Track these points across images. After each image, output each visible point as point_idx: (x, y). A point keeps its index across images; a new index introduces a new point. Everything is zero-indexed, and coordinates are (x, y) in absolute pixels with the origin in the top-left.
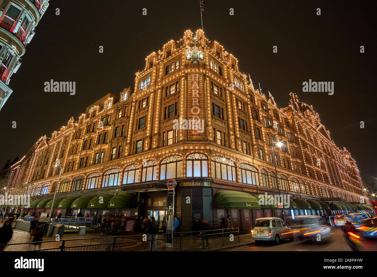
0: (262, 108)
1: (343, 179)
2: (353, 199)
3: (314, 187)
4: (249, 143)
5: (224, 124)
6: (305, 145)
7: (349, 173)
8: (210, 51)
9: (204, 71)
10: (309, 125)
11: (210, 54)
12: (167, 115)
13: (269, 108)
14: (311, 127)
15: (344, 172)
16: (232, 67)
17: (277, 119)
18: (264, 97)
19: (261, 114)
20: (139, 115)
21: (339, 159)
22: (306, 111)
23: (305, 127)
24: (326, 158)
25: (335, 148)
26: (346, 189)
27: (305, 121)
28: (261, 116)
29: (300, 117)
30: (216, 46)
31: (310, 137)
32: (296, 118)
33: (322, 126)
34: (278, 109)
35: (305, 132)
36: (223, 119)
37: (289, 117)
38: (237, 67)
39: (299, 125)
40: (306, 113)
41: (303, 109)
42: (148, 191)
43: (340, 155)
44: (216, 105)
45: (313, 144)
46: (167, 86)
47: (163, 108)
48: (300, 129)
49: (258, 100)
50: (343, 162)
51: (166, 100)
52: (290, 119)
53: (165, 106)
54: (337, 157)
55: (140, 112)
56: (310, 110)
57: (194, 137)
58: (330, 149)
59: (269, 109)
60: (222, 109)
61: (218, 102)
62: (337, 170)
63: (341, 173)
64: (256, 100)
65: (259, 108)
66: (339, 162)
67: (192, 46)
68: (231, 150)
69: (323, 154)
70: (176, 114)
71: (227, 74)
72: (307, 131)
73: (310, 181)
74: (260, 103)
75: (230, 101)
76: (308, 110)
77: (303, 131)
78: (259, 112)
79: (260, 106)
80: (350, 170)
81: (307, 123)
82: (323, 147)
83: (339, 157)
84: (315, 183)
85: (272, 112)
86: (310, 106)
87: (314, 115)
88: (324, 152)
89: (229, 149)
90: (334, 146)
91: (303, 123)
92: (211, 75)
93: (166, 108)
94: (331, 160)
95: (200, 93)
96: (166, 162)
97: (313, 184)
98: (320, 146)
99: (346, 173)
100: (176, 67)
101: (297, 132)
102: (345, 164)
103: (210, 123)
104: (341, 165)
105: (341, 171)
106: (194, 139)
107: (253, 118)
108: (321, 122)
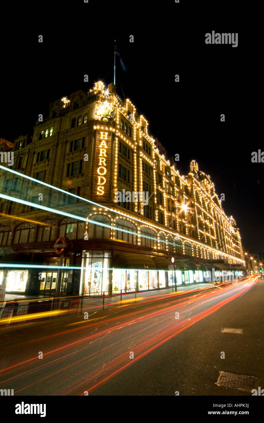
0: (166, 174)
1: (227, 244)
2: (233, 262)
3: (203, 251)
4: (151, 208)
5: (129, 187)
6: (200, 212)
7: (232, 239)
8: (121, 110)
9: (114, 130)
10: (205, 194)
11: (121, 112)
12: (70, 172)
13: (172, 174)
14: (207, 196)
15: (228, 237)
16: (142, 129)
17: (179, 185)
18: (168, 163)
19: (165, 180)
20: (37, 169)
21: (226, 227)
22: (204, 180)
23: (202, 195)
24: (216, 225)
25: (224, 216)
26: (229, 254)
27: (202, 190)
28: (164, 182)
29: (198, 185)
30: (128, 105)
31: (205, 205)
32: (194, 186)
33: (216, 196)
34: (179, 176)
35: (201, 200)
36: (129, 182)
37: (189, 185)
38: (146, 130)
39: (196, 193)
40: (204, 182)
41: (201, 178)
42: (44, 252)
43: (227, 223)
44: (123, 167)
45: (207, 211)
46: (71, 140)
47: (65, 164)
48: (198, 198)
49: (163, 166)
50: (229, 229)
51: (71, 156)
52: (189, 187)
53: (69, 162)
54: (224, 225)
55: (38, 165)
56: (207, 180)
57: (98, 198)
58: (220, 217)
59: (172, 176)
60: (129, 171)
61: (125, 165)
62: (223, 235)
63: (226, 239)
64: (161, 165)
65: (163, 174)
66: (226, 229)
67: (103, 100)
68: (133, 213)
69: (214, 221)
70: (80, 172)
71: (136, 136)
72: (203, 200)
73: (201, 246)
74: (164, 168)
75: (137, 164)
76: (205, 180)
77: (199, 199)
78: (162, 177)
79: (164, 171)
80: (233, 237)
81: (203, 191)
82: (214, 214)
83: (226, 225)
84: (204, 247)
85: (174, 178)
86: (208, 176)
87: (210, 185)
88: (214, 219)
89: (132, 212)
90: (223, 215)
91: (200, 191)
92: (121, 135)
93: (69, 165)
94: (220, 228)
95: (108, 152)
96: (66, 222)
97: (202, 249)
98: (212, 213)
99: (231, 239)
100: (83, 121)
101: (195, 199)
102: (230, 231)
103: (115, 185)
104: (227, 231)
105: (226, 237)
106: (98, 200)
107: (157, 184)
108: (216, 192)
